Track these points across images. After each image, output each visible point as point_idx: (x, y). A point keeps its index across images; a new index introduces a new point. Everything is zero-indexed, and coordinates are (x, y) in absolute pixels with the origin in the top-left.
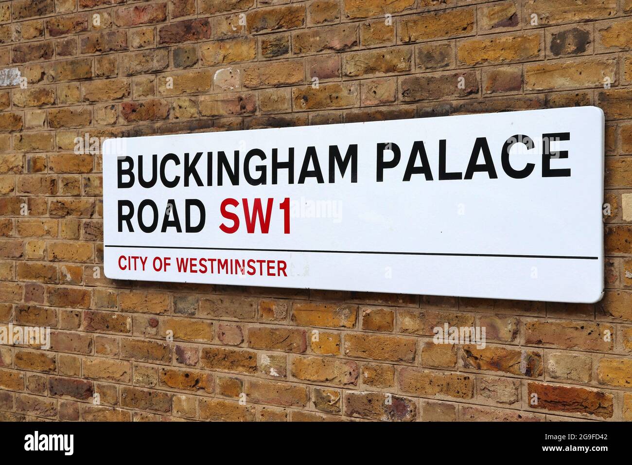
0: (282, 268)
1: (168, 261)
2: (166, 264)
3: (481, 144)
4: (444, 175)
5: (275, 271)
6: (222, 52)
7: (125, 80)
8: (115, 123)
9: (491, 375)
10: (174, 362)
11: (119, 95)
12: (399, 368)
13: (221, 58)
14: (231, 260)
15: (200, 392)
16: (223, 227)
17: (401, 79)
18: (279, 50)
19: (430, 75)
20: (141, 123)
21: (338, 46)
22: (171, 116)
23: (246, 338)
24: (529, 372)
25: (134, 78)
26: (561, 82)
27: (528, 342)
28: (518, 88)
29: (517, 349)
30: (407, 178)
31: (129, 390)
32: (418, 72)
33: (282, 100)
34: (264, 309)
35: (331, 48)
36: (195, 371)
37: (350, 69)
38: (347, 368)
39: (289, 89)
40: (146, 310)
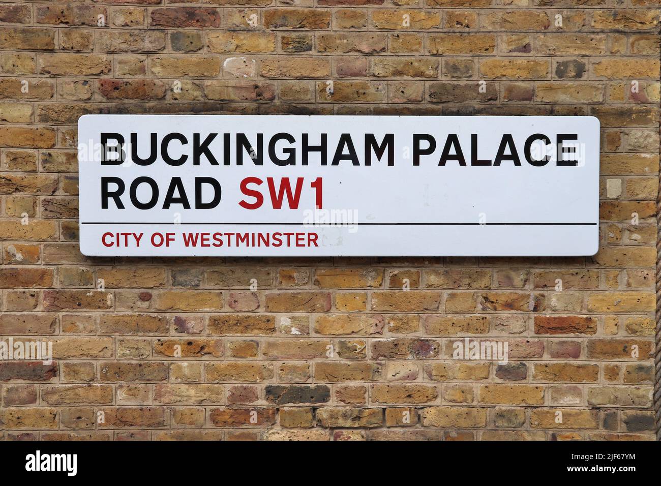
0: (313, 239)
1: (170, 237)
2: (168, 240)
3: (507, 139)
4: (475, 162)
5: (305, 242)
6: (235, 42)
7: (104, 57)
8: (89, 99)
9: (505, 314)
10: (173, 332)
11: (95, 71)
12: (424, 316)
13: (233, 47)
14: (253, 234)
15: (206, 357)
16: (243, 204)
17: (428, 84)
18: (302, 47)
19: (456, 83)
20: (126, 101)
21: (366, 50)
22: (167, 97)
23: (263, 304)
24: (536, 309)
25: (116, 56)
26: (563, 98)
27: (537, 287)
28: (530, 99)
29: (527, 293)
30: (442, 163)
31: (112, 364)
32: (444, 79)
33: (306, 91)
34: (284, 277)
35: (359, 51)
36: (201, 339)
37: (378, 71)
38: (373, 321)
39: (313, 82)
40: (134, 285)
